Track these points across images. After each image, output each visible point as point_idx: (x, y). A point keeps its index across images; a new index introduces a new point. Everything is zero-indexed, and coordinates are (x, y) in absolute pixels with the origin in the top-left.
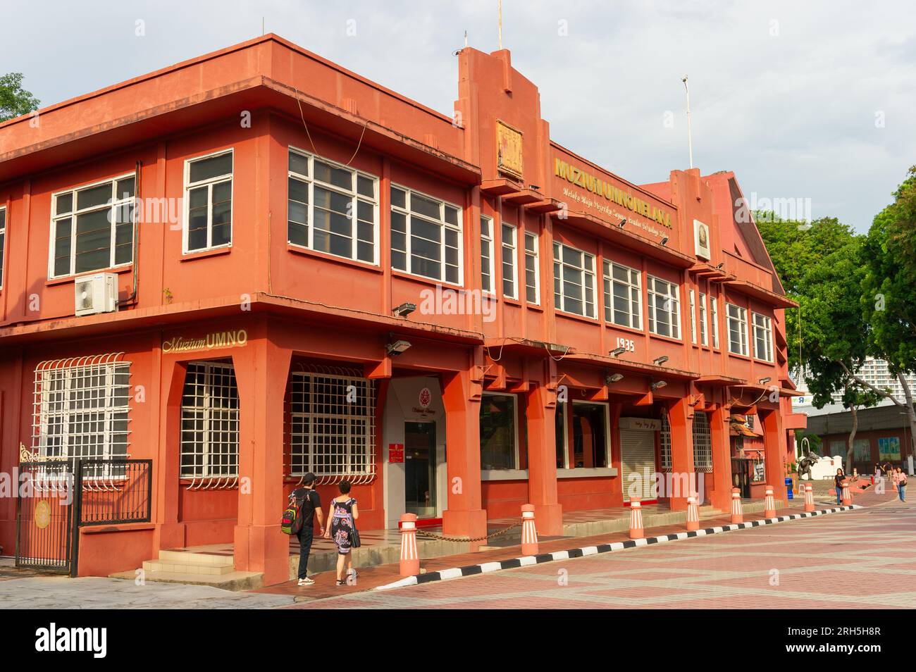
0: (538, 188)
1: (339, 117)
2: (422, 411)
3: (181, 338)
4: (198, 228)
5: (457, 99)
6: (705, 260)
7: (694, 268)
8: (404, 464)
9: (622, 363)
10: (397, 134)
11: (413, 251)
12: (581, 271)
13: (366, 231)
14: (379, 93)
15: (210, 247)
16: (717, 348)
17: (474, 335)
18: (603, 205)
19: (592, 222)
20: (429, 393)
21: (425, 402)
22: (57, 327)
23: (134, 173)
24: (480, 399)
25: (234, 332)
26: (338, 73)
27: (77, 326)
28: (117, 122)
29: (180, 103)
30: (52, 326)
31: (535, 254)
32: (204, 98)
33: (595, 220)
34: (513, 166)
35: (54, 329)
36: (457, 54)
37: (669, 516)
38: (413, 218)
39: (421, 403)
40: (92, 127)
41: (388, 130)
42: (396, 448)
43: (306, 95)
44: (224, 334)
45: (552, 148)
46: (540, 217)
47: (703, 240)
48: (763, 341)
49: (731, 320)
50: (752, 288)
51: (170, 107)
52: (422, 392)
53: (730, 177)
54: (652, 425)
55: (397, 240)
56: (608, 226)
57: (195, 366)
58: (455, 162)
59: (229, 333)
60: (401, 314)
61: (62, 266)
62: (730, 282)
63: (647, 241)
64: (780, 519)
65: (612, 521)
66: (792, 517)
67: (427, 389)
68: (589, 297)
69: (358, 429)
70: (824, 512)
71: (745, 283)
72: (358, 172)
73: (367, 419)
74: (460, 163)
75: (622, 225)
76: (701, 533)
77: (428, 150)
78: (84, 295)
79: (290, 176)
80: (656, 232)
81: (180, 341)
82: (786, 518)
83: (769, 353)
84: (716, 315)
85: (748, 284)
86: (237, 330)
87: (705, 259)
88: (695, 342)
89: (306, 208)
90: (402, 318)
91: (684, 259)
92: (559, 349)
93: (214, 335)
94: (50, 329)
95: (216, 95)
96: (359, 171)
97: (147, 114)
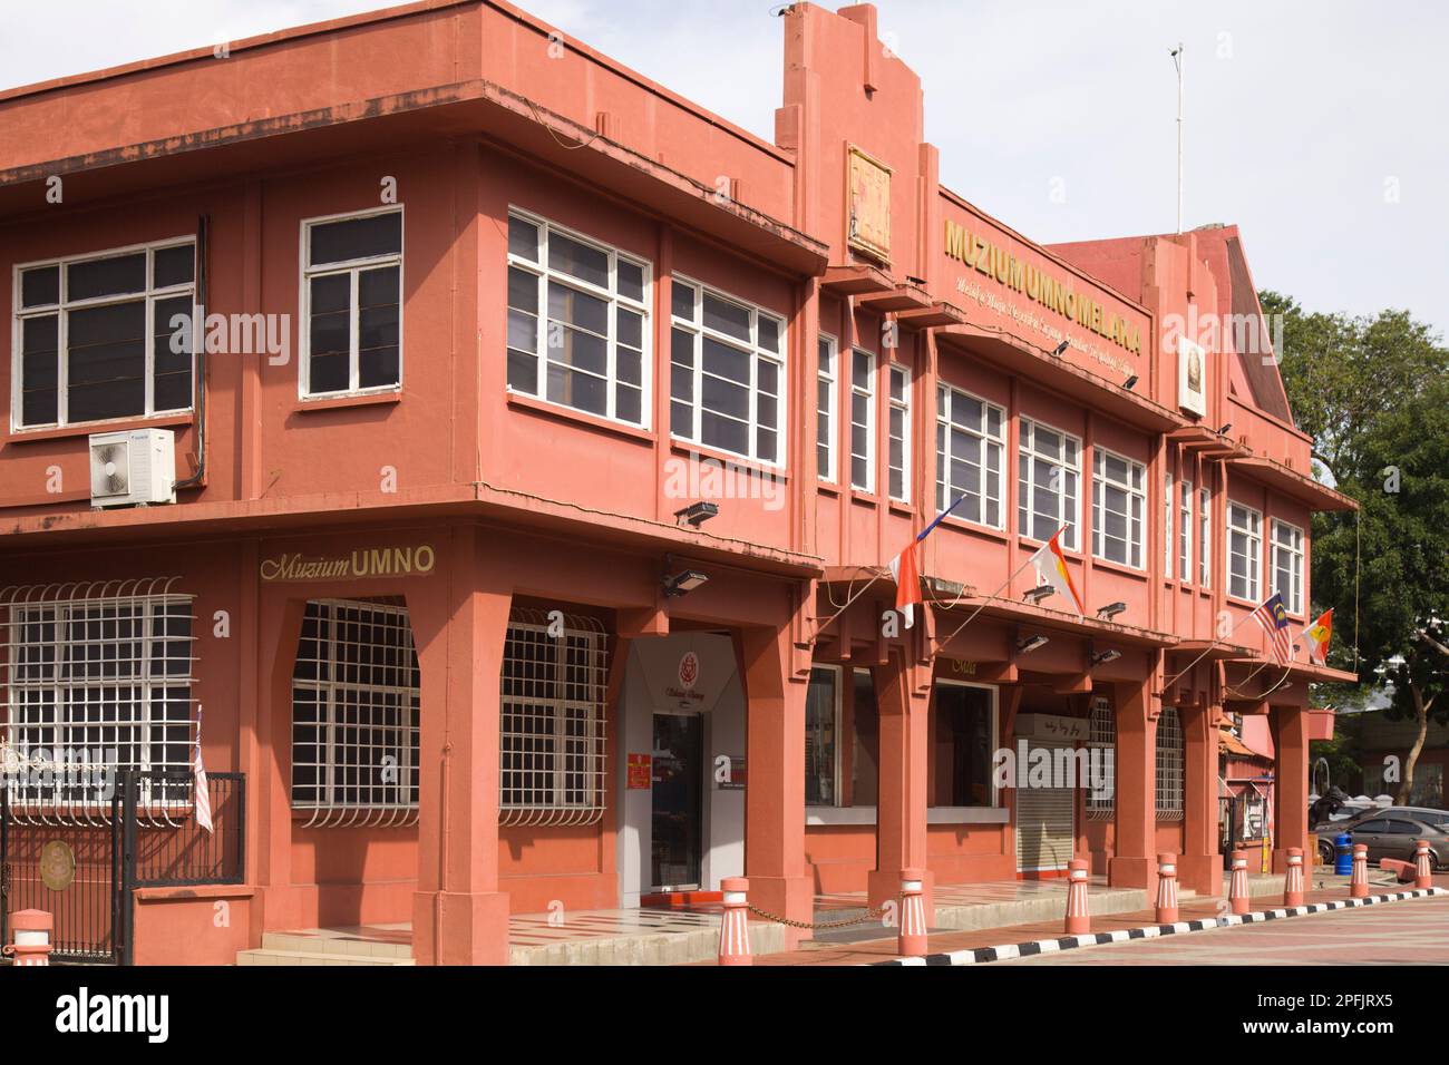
0: (922, 282)
1: (604, 154)
2: (682, 695)
3: (299, 555)
4: (331, 352)
5: (781, 106)
6: (1194, 417)
7: (1177, 433)
8: (651, 790)
9: (1049, 615)
10: (695, 184)
11: (705, 402)
12: (979, 439)
13: (629, 365)
14: (654, 98)
15: (355, 390)
16: (1207, 587)
17: (811, 561)
18: (1024, 309)
19: (1010, 346)
20: (696, 661)
21: (688, 678)
22: (57, 527)
23: (192, 238)
24: (808, 677)
25: (409, 549)
26: (588, 62)
27: (99, 526)
28: (177, 143)
29: (312, 118)
30: (47, 525)
31: (905, 408)
32: (363, 113)
33: (1015, 343)
34: (873, 236)
35: (50, 530)
36: (782, 13)
37: (1109, 898)
38: (707, 340)
39: (681, 680)
40: (122, 149)
41: (682, 176)
42: (640, 761)
43: (552, 114)
44: (387, 553)
45: (942, 199)
46: (917, 336)
47: (1195, 377)
48: (1288, 574)
49: (1234, 534)
50: (1279, 472)
51: (291, 124)
52: (684, 659)
53: (1229, 237)
54: (1074, 729)
55: (681, 382)
56: (1036, 353)
57: (317, 606)
58: (788, 235)
59: (397, 551)
60: (690, 522)
61: (41, 407)
62: (1237, 461)
63: (1101, 383)
64: (1312, 909)
65: (1013, 904)
66: (1331, 907)
67: (693, 655)
68: (993, 488)
69: (575, 727)
70: (1384, 899)
71: (1267, 464)
72: (619, 254)
73: (589, 707)
74: (796, 237)
75: (1060, 353)
76: (1182, 928)
77: (745, 213)
78: (111, 468)
79: (510, 263)
80: (1113, 363)
81: (297, 562)
82: (1321, 908)
83: (1296, 597)
84: (1208, 524)
85: (1272, 465)
86: (415, 545)
87: (1195, 414)
88: (1168, 574)
89: (534, 323)
90: (691, 528)
91: (1162, 417)
92: (949, 589)
93: (366, 553)
94: (42, 530)
95: (387, 109)
96: (622, 252)
97: (240, 132)
